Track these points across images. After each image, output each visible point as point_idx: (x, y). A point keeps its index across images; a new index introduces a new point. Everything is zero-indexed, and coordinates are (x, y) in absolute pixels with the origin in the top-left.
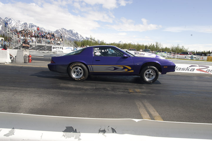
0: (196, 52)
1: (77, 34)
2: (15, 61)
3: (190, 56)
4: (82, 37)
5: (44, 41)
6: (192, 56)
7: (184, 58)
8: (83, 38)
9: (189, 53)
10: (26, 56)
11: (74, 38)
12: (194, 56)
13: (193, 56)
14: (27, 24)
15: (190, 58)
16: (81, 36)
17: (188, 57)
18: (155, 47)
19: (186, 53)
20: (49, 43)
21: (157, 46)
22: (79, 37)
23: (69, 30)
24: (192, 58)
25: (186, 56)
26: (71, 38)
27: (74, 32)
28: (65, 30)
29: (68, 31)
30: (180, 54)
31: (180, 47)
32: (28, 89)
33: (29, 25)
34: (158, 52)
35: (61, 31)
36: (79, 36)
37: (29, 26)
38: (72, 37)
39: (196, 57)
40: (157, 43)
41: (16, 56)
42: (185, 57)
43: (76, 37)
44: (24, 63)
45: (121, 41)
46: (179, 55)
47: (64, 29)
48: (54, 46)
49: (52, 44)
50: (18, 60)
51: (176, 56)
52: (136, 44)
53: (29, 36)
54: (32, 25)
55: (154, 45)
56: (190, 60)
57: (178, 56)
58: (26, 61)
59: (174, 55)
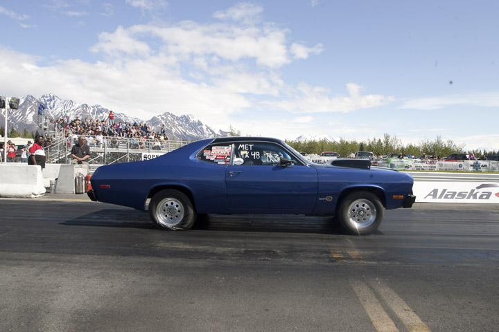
0: (485, 153)
1: (200, 123)
2: (55, 190)
3: (472, 162)
4: (211, 131)
5: (123, 142)
6: (477, 163)
7: (458, 168)
8: (213, 133)
9: (468, 156)
10: (79, 178)
11: (193, 133)
12: (482, 163)
13: (479, 162)
14: (87, 106)
15: (471, 169)
16: (208, 128)
17: (467, 165)
18: (384, 145)
19: (460, 156)
20: (135, 146)
21: (387, 143)
22: (205, 131)
23: (182, 117)
24: (476, 167)
25: (462, 163)
26: (185, 134)
27: (192, 120)
28: (173, 116)
29: (178, 119)
30: (447, 160)
31: (445, 142)
32: (77, 258)
33: (92, 109)
34: (392, 156)
35: (163, 118)
36: (204, 127)
37: (91, 111)
38: (188, 133)
39: (486, 166)
40: (387, 137)
41: (56, 179)
42: (460, 166)
43: (198, 132)
44: (76, 193)
45: (301, 137)
46: (444, 162)
47: (169, 113)
48: (148, 154)
49: (142, 148)
50: (61, 187)
51: (437, 164)
52: (338, 140)
53: (90, 131)
54: (100, 108)
55: (380, 140)
56: (474, 172)
57: (441, 165)
58: (79, 190)
59: (431, 163)
